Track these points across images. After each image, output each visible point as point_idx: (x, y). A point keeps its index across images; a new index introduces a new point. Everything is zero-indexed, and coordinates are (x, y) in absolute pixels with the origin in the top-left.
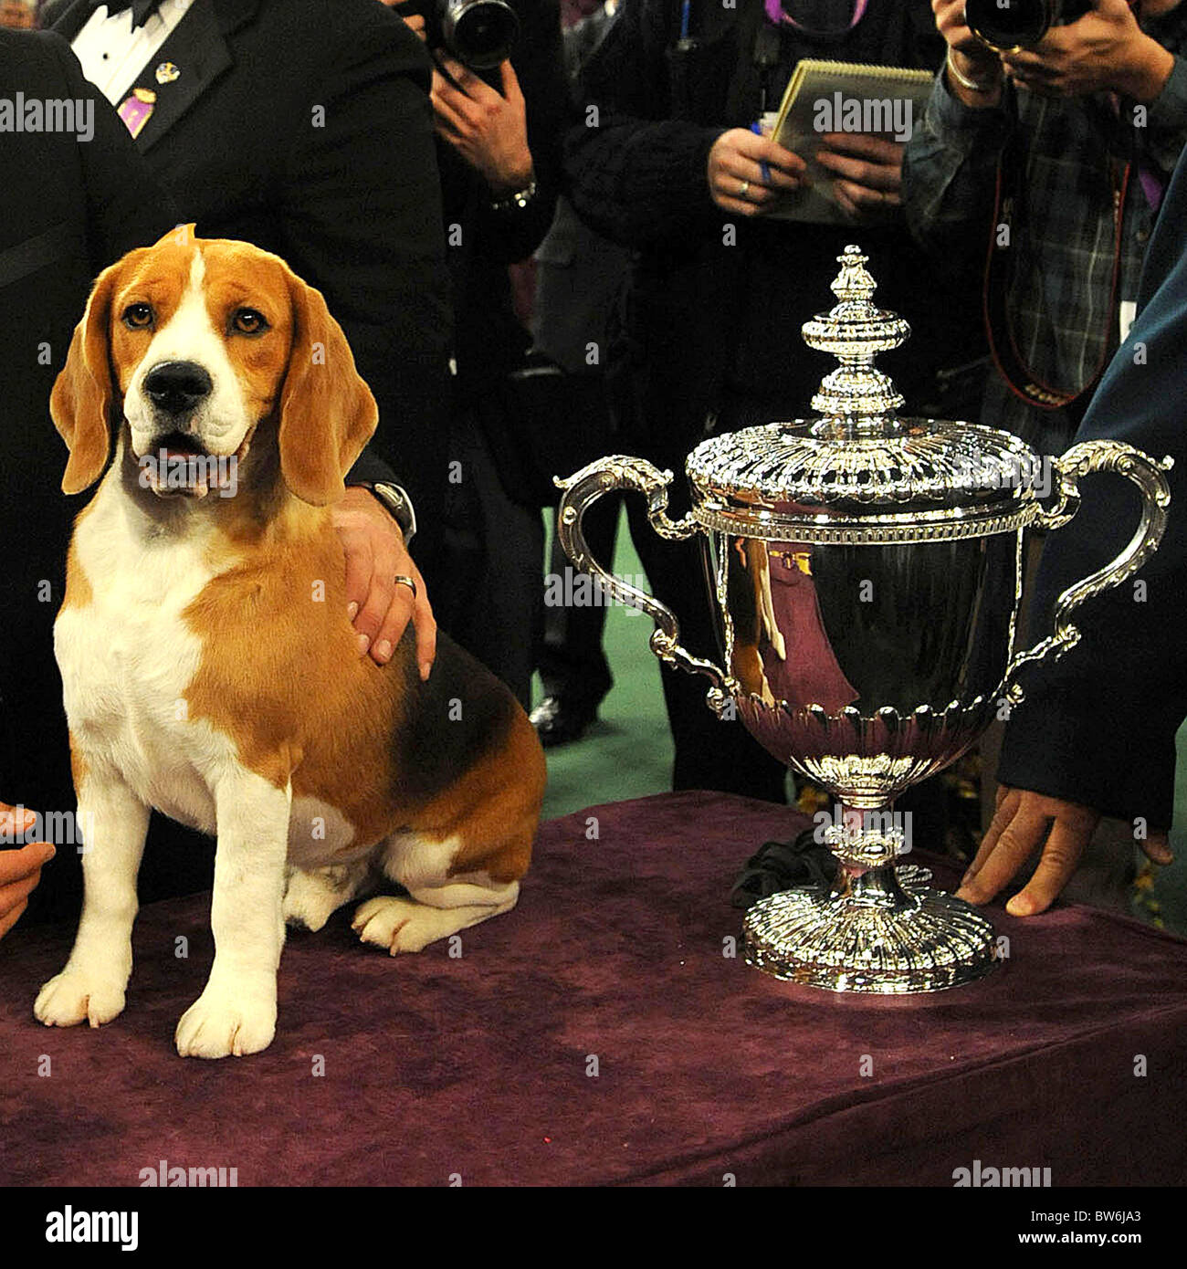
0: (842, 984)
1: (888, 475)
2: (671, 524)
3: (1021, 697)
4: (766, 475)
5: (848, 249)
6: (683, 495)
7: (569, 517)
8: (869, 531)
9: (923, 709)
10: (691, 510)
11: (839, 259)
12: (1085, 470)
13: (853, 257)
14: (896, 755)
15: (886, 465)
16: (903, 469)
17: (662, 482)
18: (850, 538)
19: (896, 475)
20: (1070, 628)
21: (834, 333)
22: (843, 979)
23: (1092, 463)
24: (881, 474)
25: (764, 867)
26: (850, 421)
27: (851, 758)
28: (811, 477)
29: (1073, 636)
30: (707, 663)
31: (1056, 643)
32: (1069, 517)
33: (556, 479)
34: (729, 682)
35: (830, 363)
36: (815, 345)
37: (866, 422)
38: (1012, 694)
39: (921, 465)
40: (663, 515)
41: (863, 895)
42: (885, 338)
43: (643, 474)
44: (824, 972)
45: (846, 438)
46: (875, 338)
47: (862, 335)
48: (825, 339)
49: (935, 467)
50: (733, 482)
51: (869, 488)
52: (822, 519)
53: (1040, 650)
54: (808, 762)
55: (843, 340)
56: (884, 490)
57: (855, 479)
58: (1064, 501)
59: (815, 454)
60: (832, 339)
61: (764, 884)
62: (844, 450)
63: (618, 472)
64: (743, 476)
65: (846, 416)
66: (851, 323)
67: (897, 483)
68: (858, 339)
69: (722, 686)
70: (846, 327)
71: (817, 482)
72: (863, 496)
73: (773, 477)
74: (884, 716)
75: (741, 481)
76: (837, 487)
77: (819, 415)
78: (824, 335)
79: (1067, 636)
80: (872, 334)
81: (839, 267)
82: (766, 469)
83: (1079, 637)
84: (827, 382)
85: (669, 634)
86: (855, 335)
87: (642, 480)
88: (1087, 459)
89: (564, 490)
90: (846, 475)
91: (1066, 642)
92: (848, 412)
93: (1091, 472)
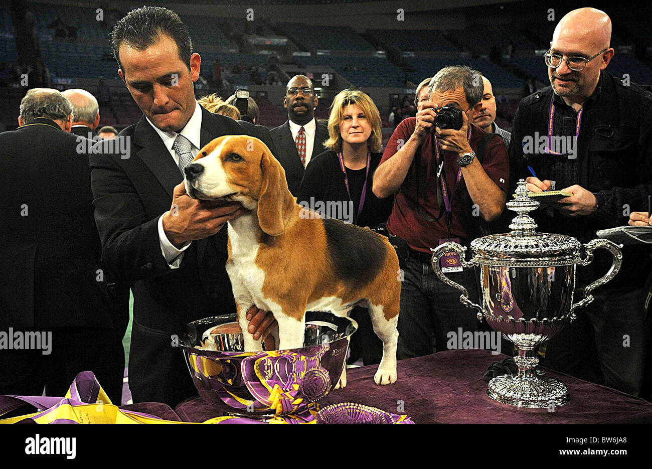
0: (520, 404)
1: (534, 246)
2: (466, 263)
3: (575, 317)
4: (496, 247)
5: (520, 180)
6: (470, 254)
7: (435, 260)
8: (528, 263)
9: (545, 319)
10: (472, 259)
11: (517, 183)
12: (595, 247)
13: (522, 182)
14: (536, 334)
15: (534, 243)
16: (539, 244)
17: (463, 250)
18: (522, 265)
19: (537, 246)
20: (591, 296)
21: (516, 204)
22: (520, 403)
23: (597, 245)
24: (532, 246)
25: (493, 369)
26: (521, 231)
27: (522, 334)
28: (510, 247)
29: (592, 299)
30: (477, 305)
31: (586, 301)
32: (590, 262)
33: (431, 249)
34: (484, 311)
35: (515, 214)
36: (510, 209)
37: (527, 232)
38: (572, 316)
39: (545, 244)
40: (464, 260)
41: (526, 377)
42: (532, 206)
43: (458, 247)
44: (514, 400)
45: (519, 236)
46: (529, 206)
47: (525, 205)
48: (514, 206)
49: (549, 244)
50: (486, 249)
51: (528, 250)
52: (513, 259)
53: (581, 303)
54: (509, 335)
55: (519, 207)
56: (533, 251)
57: (524, 247)
58: (588, 257)
59: (510, 241)
60: (516, 207)
61: (493, 374)
62: (520, 240)
63: (450, 247)
64: (489, 247)
65: (520, 230)
66: (521, 202)
67: (538, 248)
68: (524, 206)
69: (481, 312)
70: (520, 203)
71: (512, 248)
72: (527, 252)
73: (498, 247)
74: (533, 321)
75: (488, 248)
76: (519, 250)
77: (511, 230)
78: (513, 205)
79: (590, 299)
80: (528, 205)
81: (518, 185)
82: (496, 245)
83: (593, 299)
84: (514, 220)
85: (465, 296)
86: (523, 205)
87: (457, 249)
88: (595, 244)
89: (434, 252)
90: (521, 246)
91: (589, 301)
92: (520, 228)
93: (597, 248)
